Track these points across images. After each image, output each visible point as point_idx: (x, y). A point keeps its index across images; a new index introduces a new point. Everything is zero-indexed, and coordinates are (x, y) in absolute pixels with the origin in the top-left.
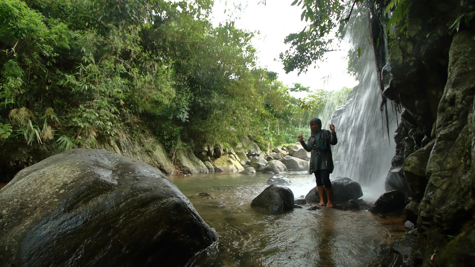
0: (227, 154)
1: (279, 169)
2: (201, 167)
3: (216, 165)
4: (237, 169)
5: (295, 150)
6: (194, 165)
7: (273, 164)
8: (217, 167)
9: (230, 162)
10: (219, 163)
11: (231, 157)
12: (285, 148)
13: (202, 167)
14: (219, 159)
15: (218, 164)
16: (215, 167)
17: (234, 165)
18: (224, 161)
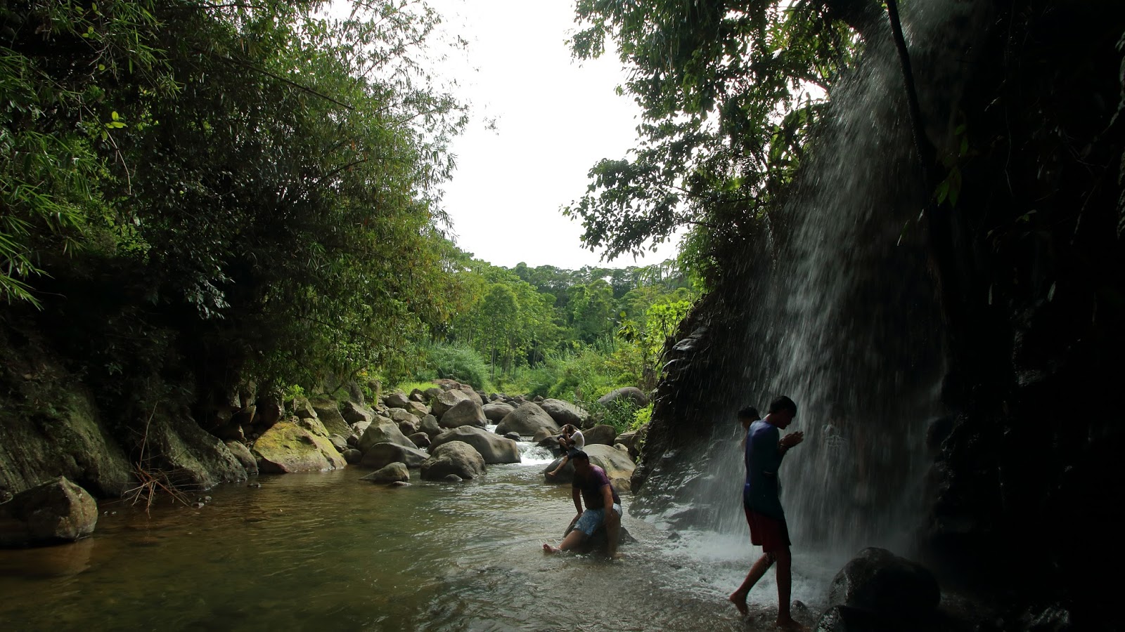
0: (294, 417)
1: (473, 466)
2: (225, 463)
3: (262, 453)
4: (329, 464)
5: (449, 403)
6: (200, 459)
7: (456, 454)
8: (268, 458)
9: (306, 441)
10: (272, 444)
11: (308, 427)
12: (418, 396)
13: (228, 463)
14: (271, 433)
15: (267, 448)
16: (260, 458)
17: (320, 451)
18: (287, 438)
